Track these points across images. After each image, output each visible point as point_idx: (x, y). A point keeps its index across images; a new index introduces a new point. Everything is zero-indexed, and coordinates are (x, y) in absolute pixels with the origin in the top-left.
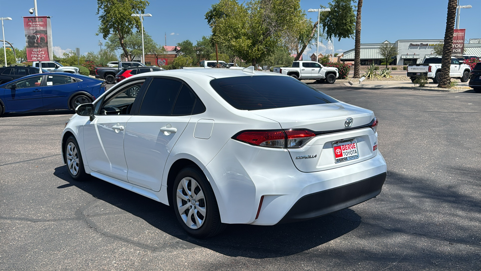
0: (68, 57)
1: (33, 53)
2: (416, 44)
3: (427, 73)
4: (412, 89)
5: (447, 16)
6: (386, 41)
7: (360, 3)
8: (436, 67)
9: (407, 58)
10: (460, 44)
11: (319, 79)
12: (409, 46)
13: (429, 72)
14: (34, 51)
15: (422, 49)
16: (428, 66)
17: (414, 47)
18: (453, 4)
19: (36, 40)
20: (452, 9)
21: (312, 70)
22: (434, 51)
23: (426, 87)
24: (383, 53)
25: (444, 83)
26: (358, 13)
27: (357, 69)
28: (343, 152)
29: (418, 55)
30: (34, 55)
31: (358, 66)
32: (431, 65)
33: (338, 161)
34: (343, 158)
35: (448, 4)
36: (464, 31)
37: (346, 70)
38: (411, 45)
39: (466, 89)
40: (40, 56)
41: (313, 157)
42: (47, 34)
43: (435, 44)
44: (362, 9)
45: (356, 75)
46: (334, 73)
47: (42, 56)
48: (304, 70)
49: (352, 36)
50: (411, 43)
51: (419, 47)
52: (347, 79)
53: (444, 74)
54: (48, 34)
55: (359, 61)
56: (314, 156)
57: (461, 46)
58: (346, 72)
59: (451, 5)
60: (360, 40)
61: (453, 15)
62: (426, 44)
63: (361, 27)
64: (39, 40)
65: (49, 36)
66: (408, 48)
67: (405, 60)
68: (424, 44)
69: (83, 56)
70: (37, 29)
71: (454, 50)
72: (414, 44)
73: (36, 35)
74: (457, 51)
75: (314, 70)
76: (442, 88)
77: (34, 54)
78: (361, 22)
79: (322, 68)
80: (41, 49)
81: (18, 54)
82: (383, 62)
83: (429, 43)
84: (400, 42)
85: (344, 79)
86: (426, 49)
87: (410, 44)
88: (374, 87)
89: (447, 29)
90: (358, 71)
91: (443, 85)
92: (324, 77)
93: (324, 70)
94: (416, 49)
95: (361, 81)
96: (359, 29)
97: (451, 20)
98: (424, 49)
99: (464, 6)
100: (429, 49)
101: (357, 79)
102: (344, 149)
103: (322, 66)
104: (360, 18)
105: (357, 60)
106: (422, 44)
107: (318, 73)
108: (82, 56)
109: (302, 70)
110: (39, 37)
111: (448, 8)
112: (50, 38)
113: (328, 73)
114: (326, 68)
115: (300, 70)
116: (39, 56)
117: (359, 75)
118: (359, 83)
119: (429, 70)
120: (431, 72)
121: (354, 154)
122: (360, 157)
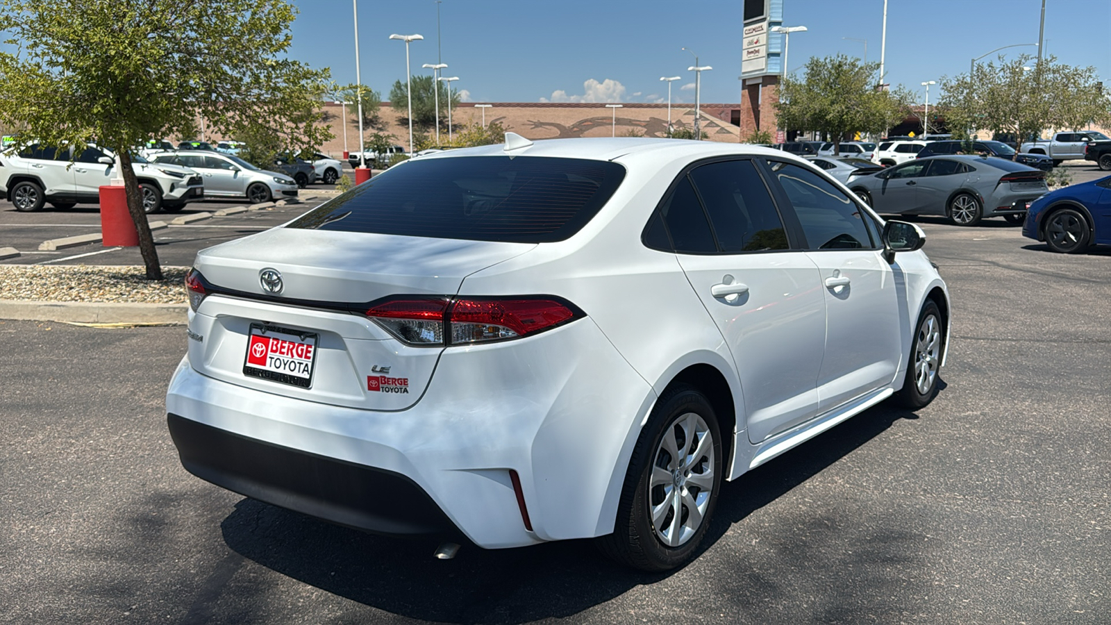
28: (268, 355)
33: (249, 372)
34: (263, 371)
56: (198, 338)
102: (275, 348)
121: (299, 372)
122: (318, 389)
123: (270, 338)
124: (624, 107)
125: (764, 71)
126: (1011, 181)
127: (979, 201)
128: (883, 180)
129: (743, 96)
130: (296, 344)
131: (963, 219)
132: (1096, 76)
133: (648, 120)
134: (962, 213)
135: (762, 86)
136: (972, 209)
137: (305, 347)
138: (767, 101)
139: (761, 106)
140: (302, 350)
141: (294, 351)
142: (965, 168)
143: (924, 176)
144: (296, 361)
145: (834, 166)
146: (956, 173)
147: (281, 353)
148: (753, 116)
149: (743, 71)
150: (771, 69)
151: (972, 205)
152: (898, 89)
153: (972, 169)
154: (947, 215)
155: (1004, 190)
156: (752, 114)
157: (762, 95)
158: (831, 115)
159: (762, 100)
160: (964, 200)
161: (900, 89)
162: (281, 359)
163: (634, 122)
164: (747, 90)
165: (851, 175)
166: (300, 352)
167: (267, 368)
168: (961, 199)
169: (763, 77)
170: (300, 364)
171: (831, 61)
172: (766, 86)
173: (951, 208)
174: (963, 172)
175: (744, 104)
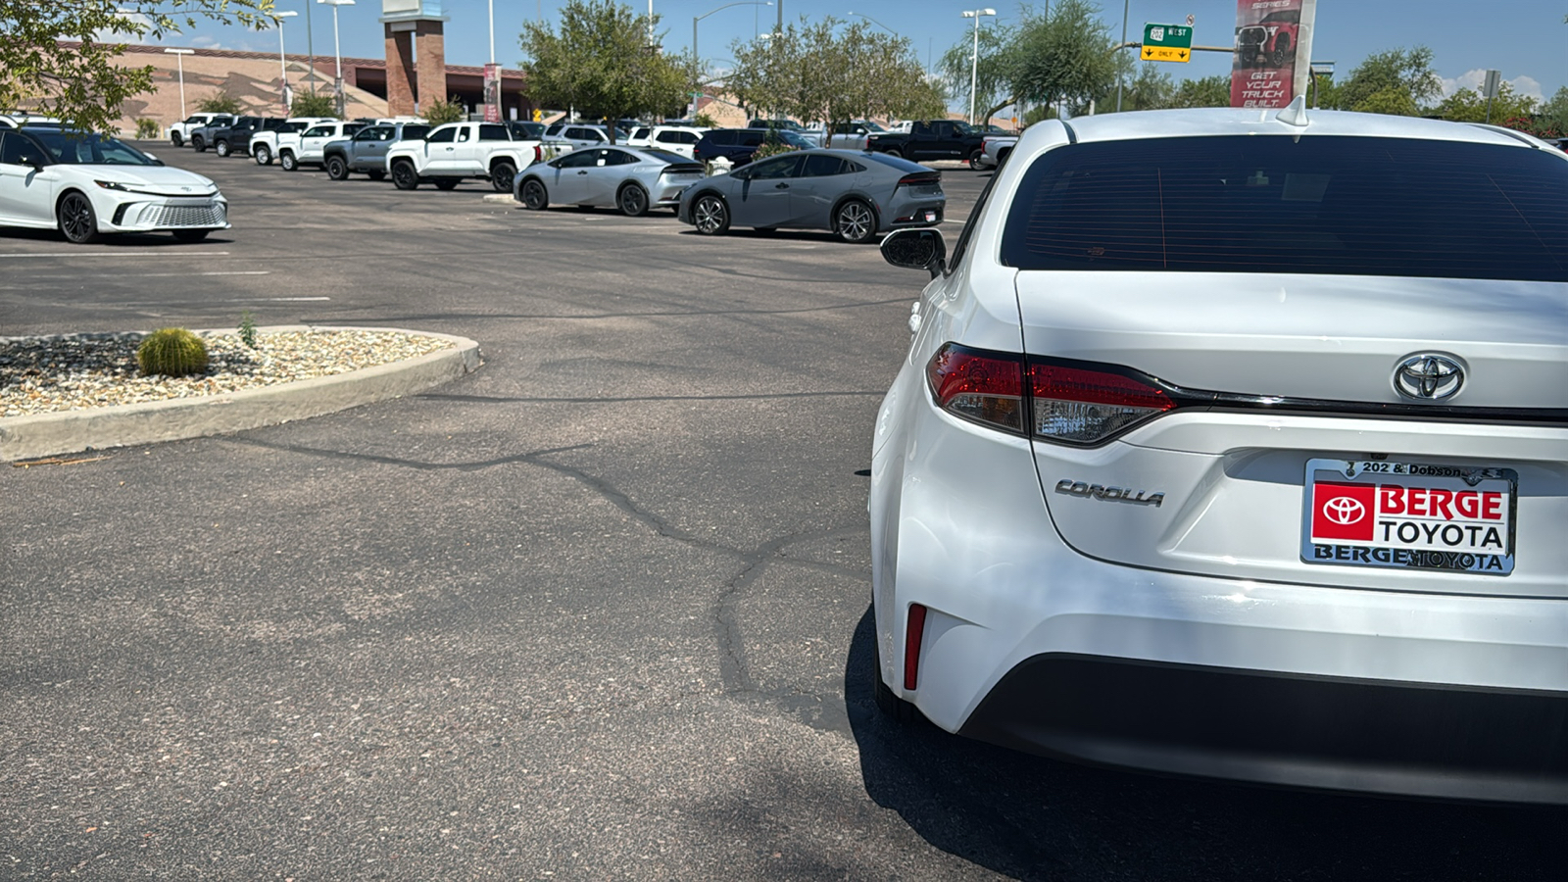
0: (1472, 103)
1: (1249, 86)
14: (1252, 78)
19: (1263, 43)
28: (1377, 520)
30: (1250, 93)
33: (1321, 555)
34: (1367, 550)
40: (1266, 96)
41: (1138, 500)
42: (1299, 22)
47: (1272, 94)
54: (1301, 21)
56: (1144, 497)
64: (1273, 43)
65: (1304, 30)
69: (1528, 98)
70: (1273, 8)
73: (1267, 26)
77: (1252, 89)
80: (1272, 73)
81: (1326, 94)
102: (1392, 504)
108: (1524, 98)
110: (1273, 34)
112: (1305, 37)
116: (1266, 94)
121: (1473, 544)
122: (1528, 571)
123: (1374, 486)
124: (196, 54)
125: (418, 13)
126: (911, 184)
127: (875, 210)
128: (742, 181)
129: (388, 47)
130: (1454, 494)
131: (855, 235)
132: (914, 50)
133: (226, 75)
134: (852, 226)
135: (417, 35)
136: (865, 221)
137: (1480, 497)
138: (425, 58)
139: (418, 65)
140: (1474, 504)
141: (1452, 506)
142: (852, 166)
143: (798, 176)
144: (1462, 526)
145: (637, 160)
146: (841, 173)
147: (1412, 511)
148: (405, 79)
149: (385, 10)
150: (428, 10)
151: (866, 216)
152: (684, 54)
153: (861, 168)
154: (832, 229)
155: (903, 196)
156: (404, 75)
157: (418, 49)
158: (607, 85)
159: (418, 55)
160: (854, 209)
161: (686, 54)
162: (1418, 524)
163: (203, 79)
164: (393, 40)
165: (663, 172)
166: (1468, 508)
167: (1377, 541)
168: (850, 207)
169: (417, 21)
170: (1474, 529)
171: (597, 6)
172: (423, 35)
173: (837, 222)
174: (849, 172)
175: (390, 60)
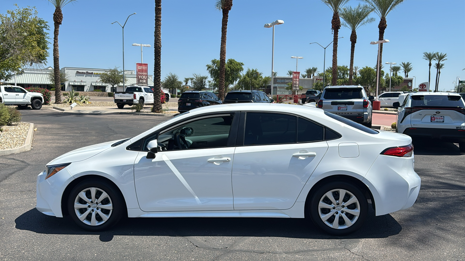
2: (82, 72)
3: (133, 100)
4: (131, 114)
5: (154, 54)
6: (50, 67)
7: (57, 31)
8: (139, 95)
9: (75, 84)
10: (145, 76)
11: (25, 104)
12: (75, 73)
13: (134, 99)
15: (88, 77)
16: (133, 94)
17: (81, 74)
18: (158, 44)
20: (158, 49)
21: (16, 95)
22: (100, 79)
23: (142, 112)
24: (52, 79)
25: (157, 108)
26: (56, 40)
27: (59, 95)
29: (85, 82)
31: (59, 92)
32: (135, 93)
35: (154, 44)
36: (147, 65)
37: (49, 96)
38: (78, 72)
39: (174, 114)
43: (99, 73)
44: (59, 37)
45: (57, 101)
46: (40, 98)
48: (7, 95)
49: (44, 62)
50: (78, 71)
51: (85, 75)
52: (50, 105)
53: (157, 102)
55: (60, 87)
57: (145, 77)
58: (49, 98)
59: (157, 45)
60: (59, 66)
61: (159, 54)
62: (91, 72)
63: (59, 54)
66: (75, 75)
67: (74, 86)
68: (90, 72)
71: (140, 80)
72: (81, 72)
74: (143, 81)
75: (18, 95)
76: (157, 113)
78: (59, 49)
79: (27, 94)
82: (52, 88)
83: (94, 72)
84: (66, 69)
85: (47, 105)
86: (91, 77)
87: (76, 72)
88: (92, 113)
89: (156, 65)
90: (59, 96)
91: (157, 110)
92: (30, 102)
93: (29, 96)
94: (82, 77)
95: (73, 107)
96: (58, 56)
97: (158, 57)
98: (89, 77)
99: (145, 45)
100: (94, 77)
101: (60, 104)
103: (27, 91)
104: (57, 46)
105: (58, 86)
106: (87, 72)
107: (23, 99)
109: (5, 95)
111: (155, 47)
113: (33, 99)
114: (31, 93)
115: (3, 95)
117: (61, 101)
118: (71, 109)
119: (134, 98)
120: (136, 99)
